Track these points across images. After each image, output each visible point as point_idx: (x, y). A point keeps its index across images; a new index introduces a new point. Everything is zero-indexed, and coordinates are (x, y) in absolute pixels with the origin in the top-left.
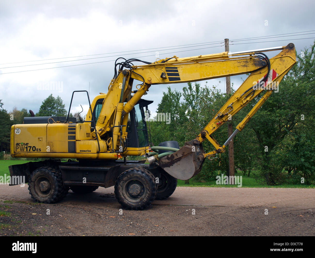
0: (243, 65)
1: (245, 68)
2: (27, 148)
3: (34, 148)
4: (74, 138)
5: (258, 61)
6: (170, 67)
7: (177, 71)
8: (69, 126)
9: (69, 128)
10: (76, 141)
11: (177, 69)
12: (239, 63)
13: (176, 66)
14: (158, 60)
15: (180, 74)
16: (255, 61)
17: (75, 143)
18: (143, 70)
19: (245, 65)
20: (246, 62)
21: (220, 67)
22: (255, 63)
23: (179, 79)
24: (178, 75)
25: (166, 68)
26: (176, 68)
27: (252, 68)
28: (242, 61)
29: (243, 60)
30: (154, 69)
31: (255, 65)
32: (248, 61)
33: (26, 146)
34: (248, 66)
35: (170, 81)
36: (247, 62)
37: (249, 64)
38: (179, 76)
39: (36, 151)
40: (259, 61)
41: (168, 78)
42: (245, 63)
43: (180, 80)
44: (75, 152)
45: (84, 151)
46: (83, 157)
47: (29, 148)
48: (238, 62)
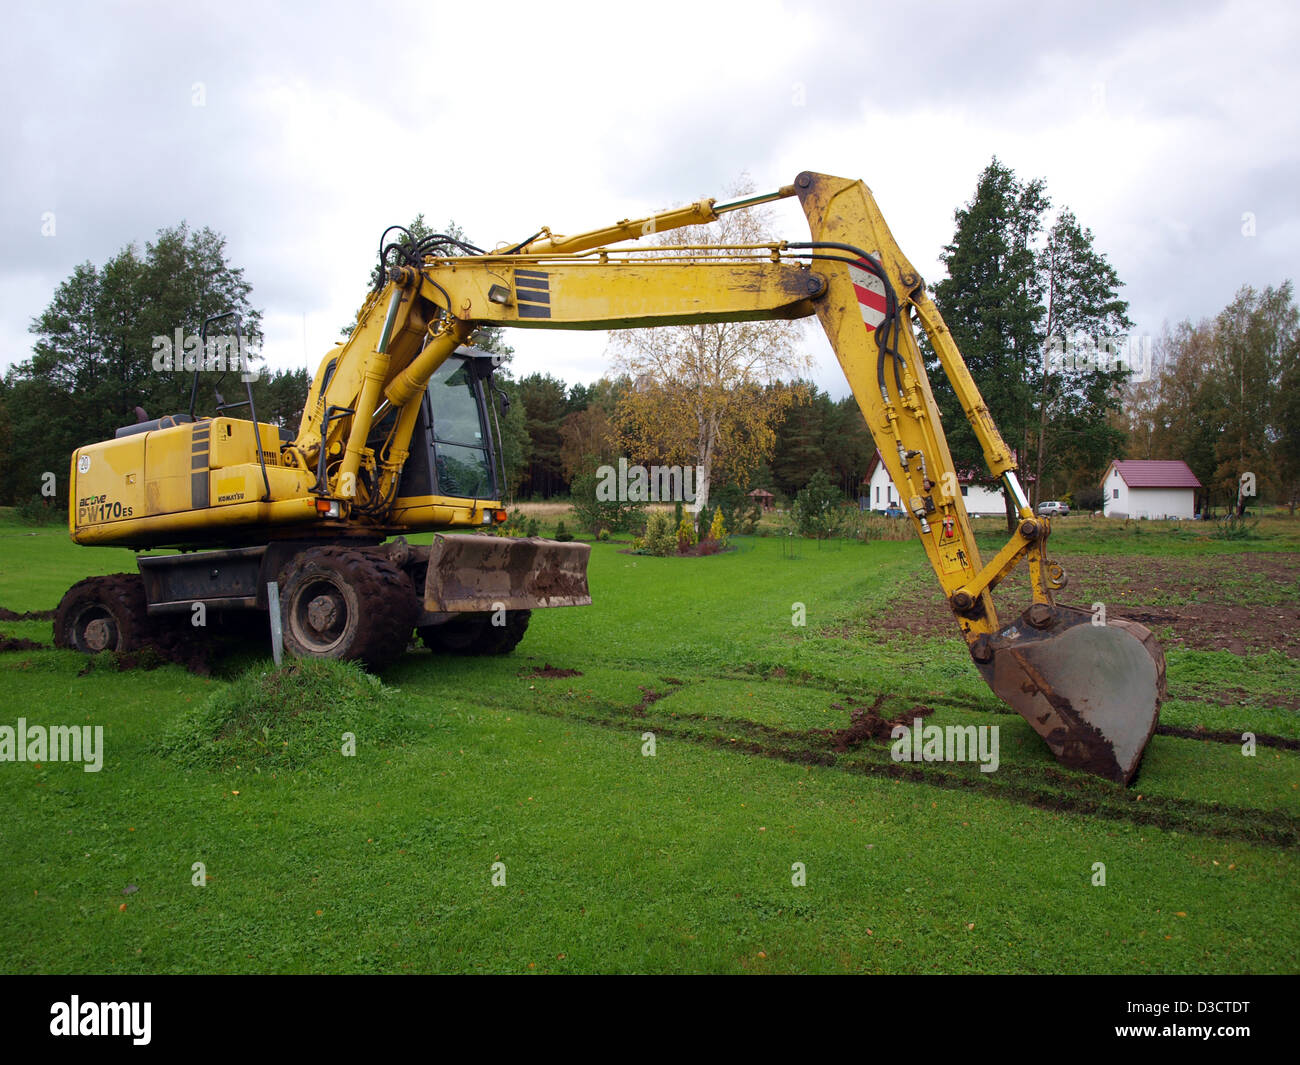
0: (748, 283)
1: (753, 295)
2: (102, 510)
3: (118, 507)
4: (205, 460)
5: (795, 276)
6: (529, 269)
7: (545, 285)
8: (194, 429)
9: (194, 435)
10: (211, 469)
11: (547, 277)
12: (736, 277)
13: (546, 270)
14: (500, 246)
15: (552, 296)
16: (788, 274)
17: (206, 476)
18: (454, 271)
19: (751, 286)
20: (758, 274)
21: (675, 284)
22: (785, 280)
23: (547, 312)
24: (546, 298)
25: (517, 272)
26: (546, 275)
27: (773, 298)
28: (745, 271)
29: (751, 268)
30: (485, 271)
31: (786, 287)
32: (766, 272)
33: (100, 505)
34: (762, 288)
35: (520, 316)
36: (762, 275)
37: (766, 282)
38: (548, 302)
39: (121, 517)
40: (799, 274)
41: (517, 307)
42: (754, 278)
43: (550, 317)
44: (206, 505)
45: (228, 498)
46: (227, 519)
47: (106, 510)
48: (734, 272)
